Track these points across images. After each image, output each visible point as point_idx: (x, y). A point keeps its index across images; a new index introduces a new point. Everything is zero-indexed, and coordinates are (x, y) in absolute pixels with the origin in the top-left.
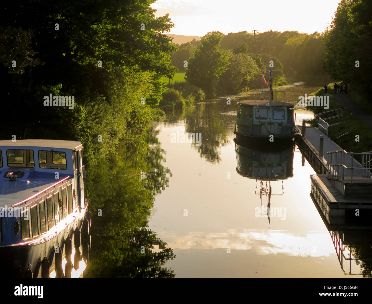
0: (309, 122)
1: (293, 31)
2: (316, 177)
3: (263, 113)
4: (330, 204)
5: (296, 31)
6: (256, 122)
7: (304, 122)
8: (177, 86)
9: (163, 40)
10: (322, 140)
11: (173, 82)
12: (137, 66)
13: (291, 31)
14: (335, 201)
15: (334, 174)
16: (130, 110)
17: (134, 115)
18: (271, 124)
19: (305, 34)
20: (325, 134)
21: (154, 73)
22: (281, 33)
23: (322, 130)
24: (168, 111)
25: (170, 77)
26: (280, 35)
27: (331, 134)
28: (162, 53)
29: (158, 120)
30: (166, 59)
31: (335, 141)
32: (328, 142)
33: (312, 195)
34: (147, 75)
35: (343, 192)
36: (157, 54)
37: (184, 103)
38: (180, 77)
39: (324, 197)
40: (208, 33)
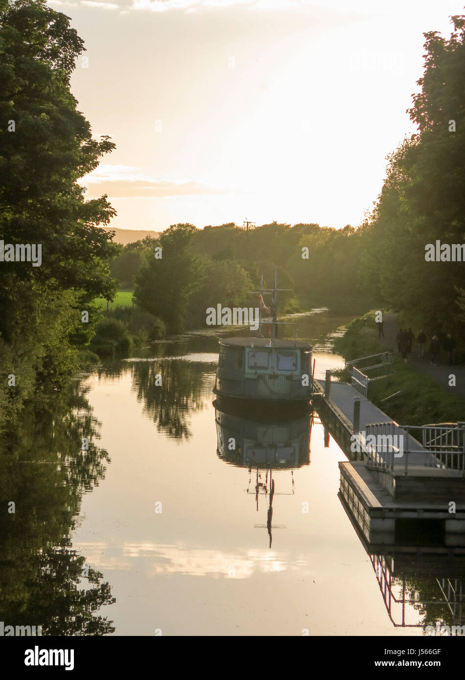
0: (336, 374)
1: (310, 224)
2: (350, 468)
3: (261, 359)
4: (372, 510)
5: (315, 223)
6: (249, 373)
7: (329, 374)
8: (121, 313)
9: (101, 237)
10: (357, 404)
11: (113, 306)
12: (53, 281)
13: (307, 223)
14: (379, 505)
15: (378, 461)
16: (42, 353)
17: (48, 362)
18: (274, 377)
19: (330, 229)
20: (362, 393)
21: (83, 292)
22: (291, 227)
23: (358, 387)
24: (104, 355)
25: (109, 298)
26: (289, 230)
27: (373, 394)
28: (96, 259)
29: (89, 370)
30: (103, 269)
31: (380, 406)
32: (366, 407)
33: (341, 495)
34: (70, 296)
35: (392, 491)
36: (86, 259)
37: (131, 341)
38: (124, 298)
39: (361, 499)
40: (172, 227)
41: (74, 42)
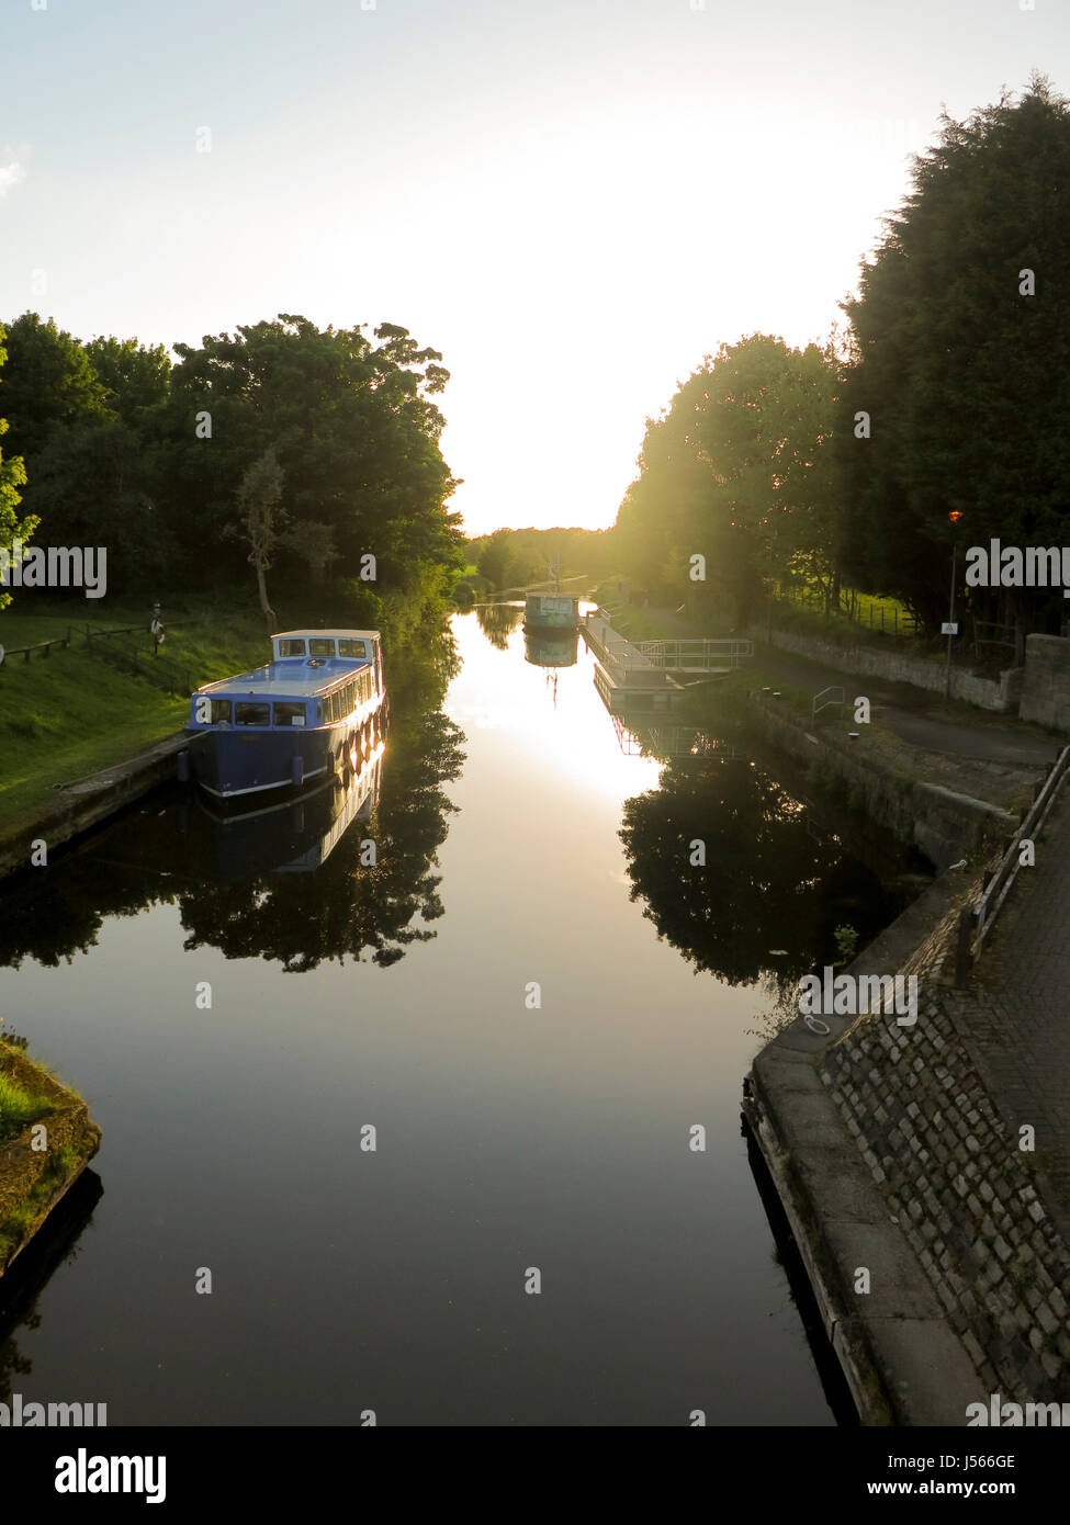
0: (592, 613)
2: (600, 666)
3: (550, 605)
4: (612, 690)
5: (580, 527)
6: (543, 612)
7: (588, 613)
8: (469, 579)
9: (457, 534)
10: (604, 630)
11: (465, 575)
12: (431, 560)
13: (576, 527)
14: (615, 687)
15: (616, 662)
16: (425, 602)
17: (428, 606)
18: (557, 614)
19: (589, 530)
20: (607, 624)
21: (448, 567)
22: (567, 529)
23: (605, 621)
24: (460, 602)
25: (463, 571)
26: (565, 531)
27: (613, 624)
28: (455, 548)
29: (451, 611)
30: (459, 553)
31: (618, 631)
32: (610, 632)
33: (595, 682)
34: (441, 569)
35: (623, 678)
36: (450, 547)
37: (475, 594)
38: (471, 570)
39: (606, 684)
41: (441, 420)
